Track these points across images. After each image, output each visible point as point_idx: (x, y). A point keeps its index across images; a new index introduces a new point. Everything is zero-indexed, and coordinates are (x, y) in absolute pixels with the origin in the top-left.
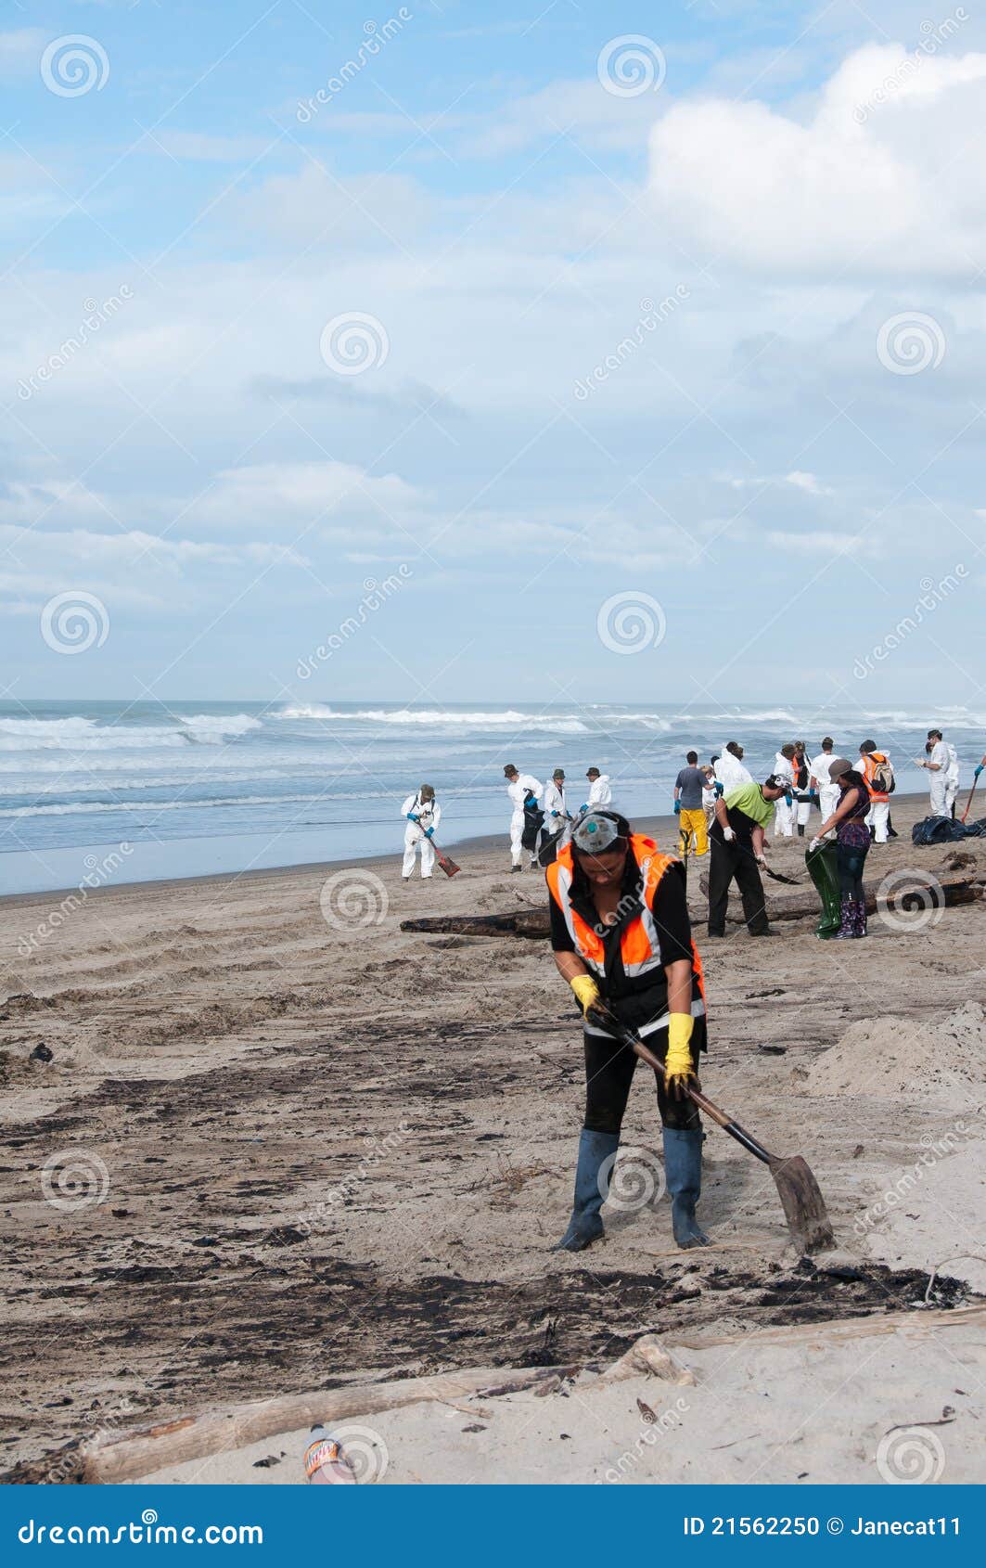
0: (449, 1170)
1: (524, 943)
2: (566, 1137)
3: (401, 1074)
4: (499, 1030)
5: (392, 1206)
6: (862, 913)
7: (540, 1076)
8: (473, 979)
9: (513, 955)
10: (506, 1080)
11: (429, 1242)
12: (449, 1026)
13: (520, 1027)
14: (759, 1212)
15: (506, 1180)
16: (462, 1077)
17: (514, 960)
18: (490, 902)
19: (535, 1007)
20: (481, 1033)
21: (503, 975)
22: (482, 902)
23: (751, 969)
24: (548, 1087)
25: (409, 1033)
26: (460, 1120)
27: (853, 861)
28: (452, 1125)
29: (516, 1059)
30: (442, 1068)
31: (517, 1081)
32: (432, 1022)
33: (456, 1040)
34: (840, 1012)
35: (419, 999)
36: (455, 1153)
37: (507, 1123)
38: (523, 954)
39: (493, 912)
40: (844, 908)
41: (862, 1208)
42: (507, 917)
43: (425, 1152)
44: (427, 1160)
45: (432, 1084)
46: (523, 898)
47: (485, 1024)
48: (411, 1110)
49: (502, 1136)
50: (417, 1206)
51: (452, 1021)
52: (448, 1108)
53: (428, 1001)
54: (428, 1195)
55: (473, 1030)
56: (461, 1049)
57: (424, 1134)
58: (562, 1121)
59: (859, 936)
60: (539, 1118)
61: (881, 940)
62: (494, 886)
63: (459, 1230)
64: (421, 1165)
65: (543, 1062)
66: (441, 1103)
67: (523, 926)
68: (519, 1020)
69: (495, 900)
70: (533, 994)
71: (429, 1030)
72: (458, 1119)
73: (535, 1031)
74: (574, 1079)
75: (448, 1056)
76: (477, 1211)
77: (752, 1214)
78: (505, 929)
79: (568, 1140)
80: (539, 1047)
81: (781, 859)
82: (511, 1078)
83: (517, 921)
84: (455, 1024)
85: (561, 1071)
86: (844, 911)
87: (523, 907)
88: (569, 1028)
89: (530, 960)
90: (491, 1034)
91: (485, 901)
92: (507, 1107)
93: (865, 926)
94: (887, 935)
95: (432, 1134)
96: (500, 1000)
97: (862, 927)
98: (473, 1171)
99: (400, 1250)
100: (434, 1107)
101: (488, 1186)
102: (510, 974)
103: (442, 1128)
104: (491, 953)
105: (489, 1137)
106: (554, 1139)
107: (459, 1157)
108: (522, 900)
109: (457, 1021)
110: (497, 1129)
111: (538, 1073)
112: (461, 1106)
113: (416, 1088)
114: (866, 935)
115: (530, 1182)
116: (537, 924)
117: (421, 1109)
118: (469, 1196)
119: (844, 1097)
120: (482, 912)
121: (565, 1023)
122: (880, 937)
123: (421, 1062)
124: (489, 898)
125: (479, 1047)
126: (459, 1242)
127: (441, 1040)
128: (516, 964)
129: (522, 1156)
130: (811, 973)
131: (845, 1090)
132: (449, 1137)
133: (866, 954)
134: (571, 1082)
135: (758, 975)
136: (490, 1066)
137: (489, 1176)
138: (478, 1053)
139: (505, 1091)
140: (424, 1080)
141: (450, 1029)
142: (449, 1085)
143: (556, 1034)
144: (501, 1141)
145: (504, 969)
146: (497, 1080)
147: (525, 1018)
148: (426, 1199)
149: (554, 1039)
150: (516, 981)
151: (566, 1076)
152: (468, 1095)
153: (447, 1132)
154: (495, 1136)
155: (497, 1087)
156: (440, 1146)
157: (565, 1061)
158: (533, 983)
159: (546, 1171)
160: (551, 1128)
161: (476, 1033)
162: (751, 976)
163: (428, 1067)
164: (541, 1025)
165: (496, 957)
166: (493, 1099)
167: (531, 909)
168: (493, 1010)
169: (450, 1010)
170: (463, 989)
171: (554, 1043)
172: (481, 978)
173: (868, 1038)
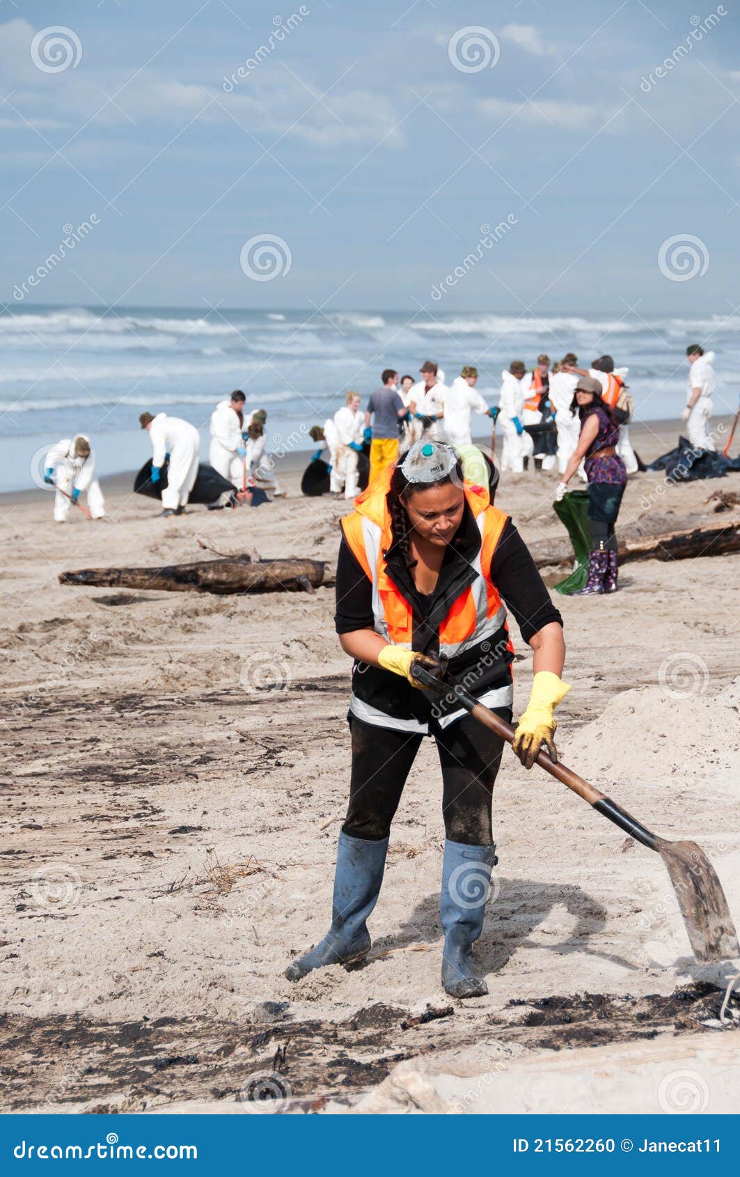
0: (139, 869)
1: (209, 599)
2: (277, 829)
3: (72, 756)
4: (187, 702)
5: (75, 912)
6: (613, 564)
7: (241, 757)
8: (150, 642)
9: (196, 613)
10: (199, 762)
11: (124, 955)
12: (125, 698)
13: (211, 699)
14: (517, 917)
15: (212, 880)
16: (145, 758)
17: (199, 619)
18: (164, 549)
19: (227, 676)
20: (165, 706)
21: (186, 637)
22: (154, 550)
24: (251, 771)
25: (77, 706)
26: (148, 810)
27: (610, 502)
28: (138, 816)
29: (209, 736)
30: (121, 748)
31: (213, 763)
32: (104, 694)
33: (135, 714)
34: (592, 682)
35: (86, 666)
36: (145, 849)
37: (205, 813)
38: (208, 612)
39: (169, 562)
40: (594, 558)
41: (637, 912)
42: (188, 568)
43: (110, 848)
44: (112, 857)
45: (110, 767)
46: (207, 544)
47: (169, 696)
48: (87, 797)
49: (200, 828)
50: (106, 911)
51: (129, 692)
52: (131, 795)
53: (98, 668)
54: (117, 898)
55: (155, 703)
56: (142, 726)
57: (105, 826)
58: (273, 810)
59: (606, 589)
60: (243, 808)
61: (634, 596)
62: (167, 531)
63: (160, 940)
64: (105, 863)
65: (242, 741)
66: (123, 789)
67: (206, 579)
68: (209, 691)
69: (170, 548)
70: (226, 659)
71: (101, 703)
72: (145, 808)
73: (230, 704)
74: (282, 761)
75: (127, 734)
76: (179, 916)
77: (506, 919)
78: (186, 582)
79: (280, 833)
80: (236, 723)
81: (510, 499)
82: (205, 760)
83: (200, 572)
84: (133, 696)
85: (265, 751)
86: (593, 563)
87: (206, 557)
88: (270, 700)
89: (217, 619)
90: (175, 708)
91: (157, 549)
92: (204, 793)
93: (615, 579)
94: (641, 590)
95: (114, 827)
96: (186, 667)
97: (612, 581)
98: (170, 870)
99: (88, 963)
100: (115, 795)
101: (190, 887)
102: (195, 636)
103: (126, 819)
104: (171, 612)
105: (184, 829)
106: (263, 831)
107: (150, 854)
108: (205, 548)
109: (134, 692)
110: (193, 821)
111: (237, 753)
112: (148, 793)
113: (89, 773)
114: (616, 590)
115: (241, 882)
116: (224, 577)
117: (98, 797)
118: (167, 899)
119: (605, 782)
120: (157, 563)
121: (265, 695)
122: (633, 592)
123: (95, 740)
124: (163, 544)
125: (164, 723)
126: (160, 954)
127: (117, 715)
128: (201, 624)
129: (229, 853)
131: (605, 773)
132: (136, 830)
133: (618, 613)
134: (278, 764)
136: (178, 746)
137: (190, 875)
138: (161, 730)
139: (199, 775)
140: (100, 762)
141: (127, 702)
142: (132, 768)
143: (255, 707)
144: (200, 834)
145: (187, 630)
146: (188, 762)
147: (217, 689)
148: (114, 902)
149: (253, 714)
150: (202, 644)
151: (271, 758)
152: (154, 780)
153: (133, 823)
154: (192, 829)
155: (189, 770)
156: (126, 841)
157: (269, 739)
158: (223, 647)
159: (259, 870)
160: (258, 819)
161: (158, 707)
163: (103, 747)
164: (237, 697)
165: (176, 615)
166: (187, 785)
167: (214, 558)
168: (178, 679)
169: (126, 679)
170: (139, 654)
171: (253, 719)
172: (160, 641)
173: (633, 712)
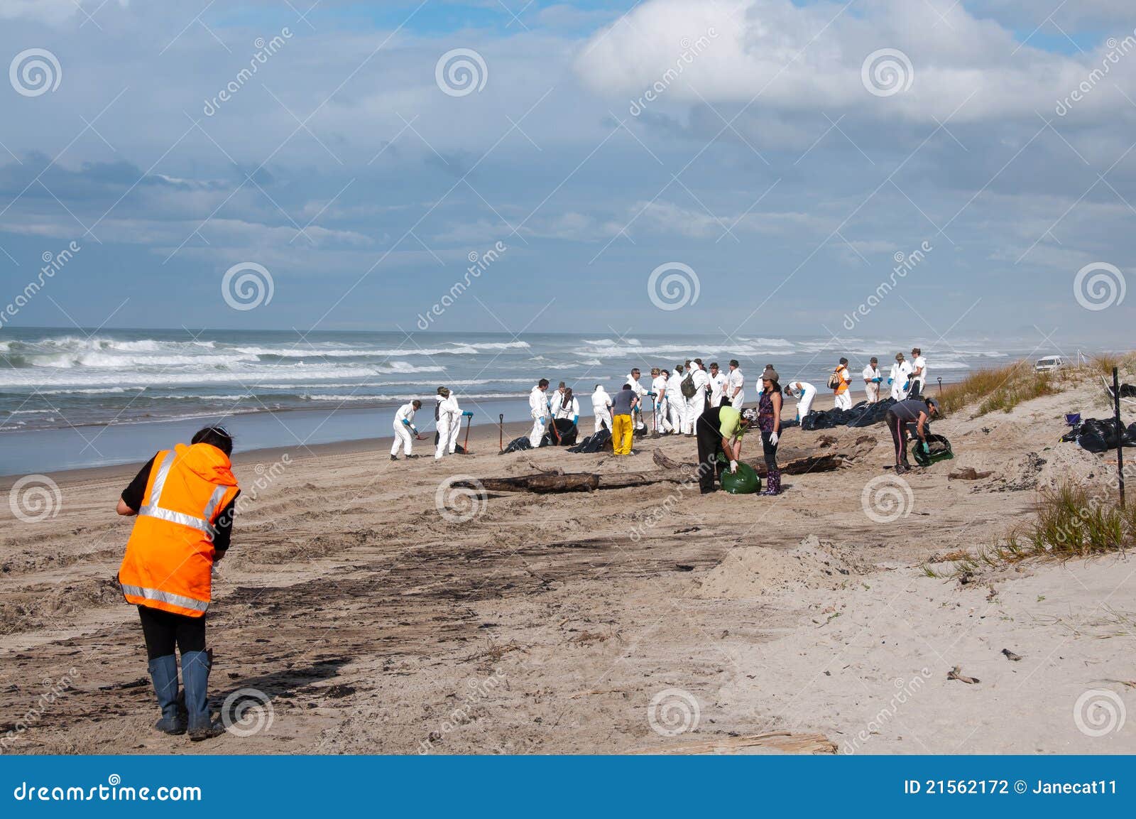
0: (456, 647)
1: (534, 496)
2: (537, 625)
3: (436, 584)
4: (507, 554)
5: (415, 671)
7: (529, 585)
8: (495, 520)
9: (524, 504)
10: (505, 588)
11: (433, 696)
12: (474, 552)
13: (522, 552)
15: (490, 654)
16: (476, 585)
17: (526, 507)
18: (514, 468)
19: (532, 539)
20: (494, 556)
21: (515, 518)
22: (509, 469)
23: (681, 514)
24: (532, 592)
25: (447, 556)
26: (471, 614)
28: (463, 618)
29: (515, 573)
30: (464, 580)
31: (513, 588)
32: (463, 549)
33: (476, 561)
34: (734, 543)
35: (456, 534)
36: (462, 637)
37: (500, 616)
38: (531, 504)
39: (516, 475)
42: (522, 479)
43: (443, 636)
44: (443, 641)
45: (456, 590)
46: (534, 466)
47: (498, 550)
48: (439, 608)
49: (495, 625)
50: (433, 671)
51: (476, 548)
52: (464, 606)
53: (462, 535)
54: (439, 664)
55: (489, 555)
56: (478, 567)
57: (444, 623)
58: (537, 614)
60: (522, 613)
62: (518, 458)
63: (454, 687)
64: (439, 644)
65: (532, 576)
66: (459, 603)
67: (532, 485)
68: (520, 548)
69: (518, 467)
70: (532, 530)
71: (460, 555)
72: (469, 613)
73: (531, 555)
74: (550, 587)
75: (469, 572)
76: (468, 674)
78: (521, 487)
79: (538, 628)
80: (531, 566)
82: (509, 587)
83: (529, 481)
84: (478, 551)
85: (542, 582)
87: (535, 472)
88: (554, 553)
89: (535, 508)
90: (500, 557)
91: (511, 468)
92: (501, 606)
95: (449, 624)
96: (509, 534)
98: (471, 649)
99: (413, 700)
100: (454, 606)
101: (478, 658)
102: (521, 517)
103: (457, 620)
104: (509, 503)
105: (487, 625)
106: (529, 627)
107: (464, 639)
108: (533, 467)
109: (479, 548)
110: (493, 620)
111: (527, 583)
112: (472, 605)
113: (443, 594)
115: (505, 655)
116: (542, 483)
117: (444, 607)
118: (465, 664)
119: (723, 599)
120: (508, 475)
121: (551, 550)
123: (451, 575)
124: (514, 466)
125: (491, 566)
126: (453, 695)
127: (467, 561)
128: (525, 510)
129: (504, 638)
130: (721, 517)
131: (725, 594)
132: (461, 626)
133: (758, 504)
134: (548, 589)
135: (685, 517)
136: (496, 579)
137: (480, 652)
138: (489, 570)
139: (503, 595)
140: (452, 588)
141: (474, 554)
142: (467, 591)
143: (544, 557)
144: (494, 628)
145: (517, 513)
146: (499, 587)
147: (525, 547)
148: (437, 666)
149: (542, 561)
150: (521, 522)
151: (545, 585)
152: (478, 598)
153: (460, 622)
154: (491, 625)
155: (499, 592)
156: (454, 632)
157: (547, 575)
158: (535, 523)
159: (516, 648)
160: (528, 620)
161: (491, 556)
162: (680, 518)
163: (455, 579)
164: (535, 552)
165: (512, 505)
166: (494, 601)
167: (539, 473)
168: (504, 541)
169: (476, 541)
170: (486, 527)
171: (541, 563)
172: (500, 520)
173: (740, 559)
